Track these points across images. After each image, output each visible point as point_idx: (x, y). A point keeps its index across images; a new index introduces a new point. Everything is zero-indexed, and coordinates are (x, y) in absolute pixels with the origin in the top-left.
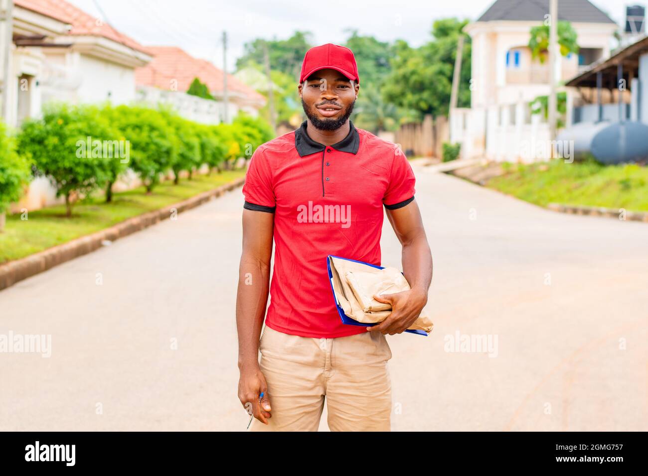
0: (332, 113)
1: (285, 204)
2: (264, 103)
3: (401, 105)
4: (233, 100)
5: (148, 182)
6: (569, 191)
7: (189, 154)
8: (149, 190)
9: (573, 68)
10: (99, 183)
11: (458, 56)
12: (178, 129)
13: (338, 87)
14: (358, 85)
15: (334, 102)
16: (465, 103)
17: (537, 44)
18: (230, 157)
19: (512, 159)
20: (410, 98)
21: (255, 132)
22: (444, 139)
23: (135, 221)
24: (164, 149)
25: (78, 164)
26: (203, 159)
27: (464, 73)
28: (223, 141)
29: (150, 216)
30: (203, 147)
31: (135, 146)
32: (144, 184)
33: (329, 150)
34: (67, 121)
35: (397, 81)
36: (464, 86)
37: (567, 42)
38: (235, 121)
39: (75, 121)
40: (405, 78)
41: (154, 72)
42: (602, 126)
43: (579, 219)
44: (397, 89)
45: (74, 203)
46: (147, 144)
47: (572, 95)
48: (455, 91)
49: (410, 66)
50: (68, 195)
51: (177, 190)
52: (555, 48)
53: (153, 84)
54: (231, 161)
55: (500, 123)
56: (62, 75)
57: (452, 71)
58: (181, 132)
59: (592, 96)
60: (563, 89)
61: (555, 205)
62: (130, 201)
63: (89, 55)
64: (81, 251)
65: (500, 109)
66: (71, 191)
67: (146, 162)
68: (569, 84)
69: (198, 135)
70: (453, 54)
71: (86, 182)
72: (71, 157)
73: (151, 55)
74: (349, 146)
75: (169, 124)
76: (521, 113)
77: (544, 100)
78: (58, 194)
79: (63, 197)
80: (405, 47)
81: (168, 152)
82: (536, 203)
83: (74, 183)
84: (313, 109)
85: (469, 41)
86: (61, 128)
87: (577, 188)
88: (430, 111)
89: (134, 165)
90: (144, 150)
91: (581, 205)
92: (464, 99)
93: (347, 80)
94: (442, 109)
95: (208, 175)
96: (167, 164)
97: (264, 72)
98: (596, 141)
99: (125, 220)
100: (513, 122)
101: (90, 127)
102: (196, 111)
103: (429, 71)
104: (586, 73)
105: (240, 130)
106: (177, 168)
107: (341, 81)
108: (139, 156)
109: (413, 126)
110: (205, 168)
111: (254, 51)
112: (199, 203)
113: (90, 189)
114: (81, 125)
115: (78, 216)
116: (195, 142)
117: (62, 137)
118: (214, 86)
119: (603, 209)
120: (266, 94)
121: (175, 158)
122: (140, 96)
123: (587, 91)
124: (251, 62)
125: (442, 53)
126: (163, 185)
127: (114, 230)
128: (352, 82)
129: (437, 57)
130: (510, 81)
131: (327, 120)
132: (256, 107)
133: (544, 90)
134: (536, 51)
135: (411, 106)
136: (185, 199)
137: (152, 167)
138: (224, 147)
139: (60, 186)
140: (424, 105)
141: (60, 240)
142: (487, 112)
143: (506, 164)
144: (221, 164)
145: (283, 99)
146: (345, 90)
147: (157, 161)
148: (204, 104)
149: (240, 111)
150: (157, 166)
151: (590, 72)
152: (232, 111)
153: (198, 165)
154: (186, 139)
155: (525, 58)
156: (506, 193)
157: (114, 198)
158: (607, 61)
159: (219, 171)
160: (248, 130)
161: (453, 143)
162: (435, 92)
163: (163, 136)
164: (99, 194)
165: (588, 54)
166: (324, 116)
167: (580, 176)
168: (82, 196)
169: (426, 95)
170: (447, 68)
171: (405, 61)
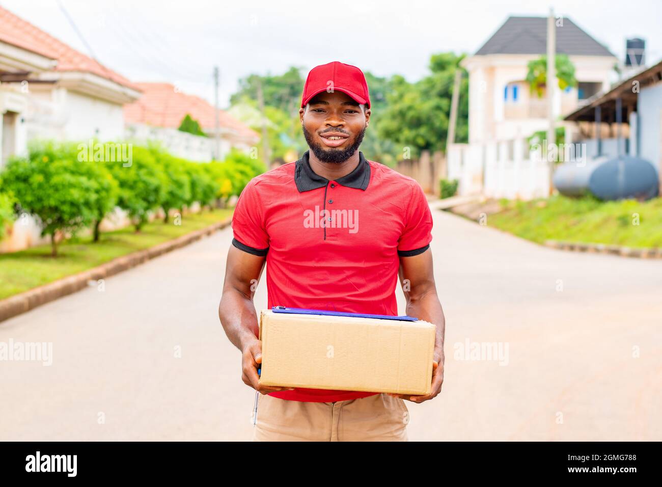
0: (338, 142)
1: (281, 248)
2: (257, 139)
3: (397, 141)
4: (225, 136)
5: (137, 220)
6: (567, 228)
7: (179, 192)
8: (138, 229)
9: (572, 102)
10: (87, 223)
11: (456, 91)
12: (167, 166)
13: (345, 112)
14: (370, 110)
15: (340, 129)
16: (463, 139)
17: (535, 78)
18: (221, 195)
19: (511, 196)
20: (407, 133)
21: (247, 169)
22: (441, 175)
23: (123, 261)
24: (152, 187)
25: (64, 203)
26: (194, 197)
27: (462, 108)
28: (215, 178)
29: (138, 255)
30: (193, 185)
31: (123, 184)
32: (133, 224)
33: (333, 186)
34: (52, 158)
35: (394, 117)
36: (461, 121)
37: (565, 76)
38: (227, 158)
39: (60, 159)
40: (402, 114)
41: (144, 108)
42: (601, 161)
43: (575, 256)
44: (393, 125)
45: (60, 243)
46: (135, 182)
47: (571, 129)
48: (452, 126)
49: (407, 101)
50: (53, 235)
51: (166, 229)
52: (553, 82)
53: (142, 120)
54: (223, 199)
55: (498, 158)
56: (48, 112)
57: (450, 106)
58: (171, 170)
59: (591, 131)
60: (561, 124)
61: (552, 242)
62: (118, 241)
63: (77, 91)
64: (66, 291)
65: (498, 144)
66: (57, 231)
67: (134, 200)
68: (568, 119)
69: (189, 173)
70: (450, 89)
71: (72, 221)
72: (57, 196)
73: (140, 91)
74: (357, 182)
75: (158, 161)
76: (519, 148)
77: (542, 135)
78: (43, 234)
79: (48, 237)
80: (401, 82)
81: (157, 190)
82: (534, 240)
83: (60, 222)
84: (315, 137)
85: (466, 75)
86: (47, 165)
87: (575, 224)
88: (427, 147)
89: (122, 203)
90: (132, 187)
91: (578, 241)
92: (462, 134)
93: (356, 103)
94: (439, 145)
95: (200, 213)
96: (156, 202)
97: (258, 108)
98: (594, 177)
99: (111, 260)
100: (511, 157)
101: (77, 164)
102: (187, 148)
103: (425, 107)
104: (585, 108)
105: (232, 167)
106: (166, 206)
107: (348, 105)
108: (126, 194)
109: (410, 163)
110: (196, 207)
111: (248, 87)
112: (189, 242)
113: (76, 228)
114: (67, 163)
115: (63, 256)
116: (185, 179)
117: (47, 175)
118: (205, 123)
119: (601, 246)
120: (260, 130)
121: (164, 195)
122: (128, 133)
123: (585, 126)
124: (245, 98)
125: (439, 87)
126: (153, 224)
127: (100, 270)
128: (362, 107)
129: (434, 92)
130: (508, 115)
131: (332, 151)
132: (250, 144)
133: (543, 125)
134: (534, 85)
135: (408, 142)
136: (175, 237)
137: (140, 205)
138: (215, 184)
139: (46, 225)
140: (421, 141)
141: (45, 280)
142: (484, 148)
143: (504, 201)
144: (213, 202)
145: (278, 136)
146: (354, 116)
147: (145, 199)
148: (196, 141)
149: (233, 149)
150: (144, 204)
151: (588, 107)
152: (225, 148)
153: (189, 203)
154: (176, 177)
155: (523, 92)
156: (504, 230)
157: (102, 238)
158: (606, 95)
159: (211, 209)
160: (241, 167)
161: (450, 179)
162: (432, 128)
163: (151, 174)
164: (86, 233)
165: (587, 88)
166: (328, 146)
167: (578, 213)
168: (68, 235)
169: (423, 130)
170: (444, 102)
171: (401, 96)
